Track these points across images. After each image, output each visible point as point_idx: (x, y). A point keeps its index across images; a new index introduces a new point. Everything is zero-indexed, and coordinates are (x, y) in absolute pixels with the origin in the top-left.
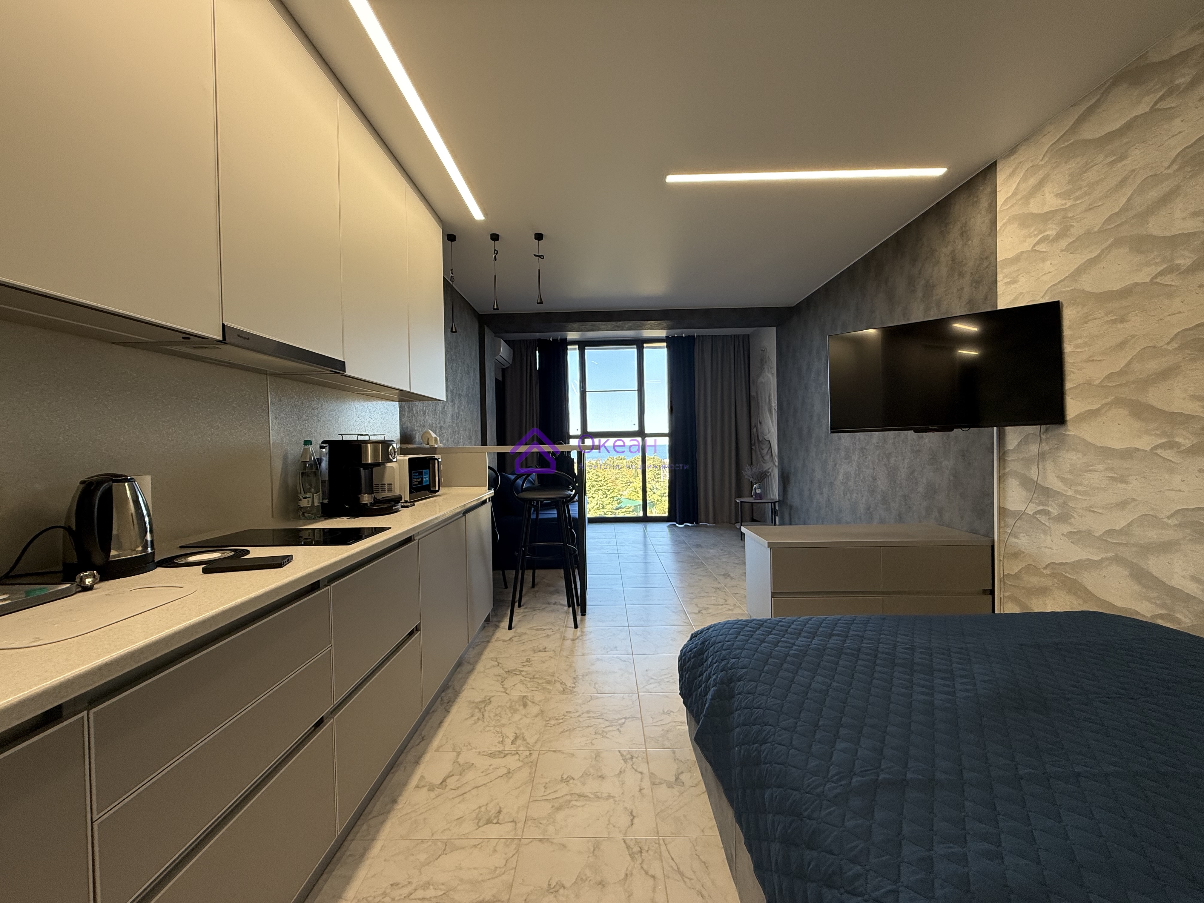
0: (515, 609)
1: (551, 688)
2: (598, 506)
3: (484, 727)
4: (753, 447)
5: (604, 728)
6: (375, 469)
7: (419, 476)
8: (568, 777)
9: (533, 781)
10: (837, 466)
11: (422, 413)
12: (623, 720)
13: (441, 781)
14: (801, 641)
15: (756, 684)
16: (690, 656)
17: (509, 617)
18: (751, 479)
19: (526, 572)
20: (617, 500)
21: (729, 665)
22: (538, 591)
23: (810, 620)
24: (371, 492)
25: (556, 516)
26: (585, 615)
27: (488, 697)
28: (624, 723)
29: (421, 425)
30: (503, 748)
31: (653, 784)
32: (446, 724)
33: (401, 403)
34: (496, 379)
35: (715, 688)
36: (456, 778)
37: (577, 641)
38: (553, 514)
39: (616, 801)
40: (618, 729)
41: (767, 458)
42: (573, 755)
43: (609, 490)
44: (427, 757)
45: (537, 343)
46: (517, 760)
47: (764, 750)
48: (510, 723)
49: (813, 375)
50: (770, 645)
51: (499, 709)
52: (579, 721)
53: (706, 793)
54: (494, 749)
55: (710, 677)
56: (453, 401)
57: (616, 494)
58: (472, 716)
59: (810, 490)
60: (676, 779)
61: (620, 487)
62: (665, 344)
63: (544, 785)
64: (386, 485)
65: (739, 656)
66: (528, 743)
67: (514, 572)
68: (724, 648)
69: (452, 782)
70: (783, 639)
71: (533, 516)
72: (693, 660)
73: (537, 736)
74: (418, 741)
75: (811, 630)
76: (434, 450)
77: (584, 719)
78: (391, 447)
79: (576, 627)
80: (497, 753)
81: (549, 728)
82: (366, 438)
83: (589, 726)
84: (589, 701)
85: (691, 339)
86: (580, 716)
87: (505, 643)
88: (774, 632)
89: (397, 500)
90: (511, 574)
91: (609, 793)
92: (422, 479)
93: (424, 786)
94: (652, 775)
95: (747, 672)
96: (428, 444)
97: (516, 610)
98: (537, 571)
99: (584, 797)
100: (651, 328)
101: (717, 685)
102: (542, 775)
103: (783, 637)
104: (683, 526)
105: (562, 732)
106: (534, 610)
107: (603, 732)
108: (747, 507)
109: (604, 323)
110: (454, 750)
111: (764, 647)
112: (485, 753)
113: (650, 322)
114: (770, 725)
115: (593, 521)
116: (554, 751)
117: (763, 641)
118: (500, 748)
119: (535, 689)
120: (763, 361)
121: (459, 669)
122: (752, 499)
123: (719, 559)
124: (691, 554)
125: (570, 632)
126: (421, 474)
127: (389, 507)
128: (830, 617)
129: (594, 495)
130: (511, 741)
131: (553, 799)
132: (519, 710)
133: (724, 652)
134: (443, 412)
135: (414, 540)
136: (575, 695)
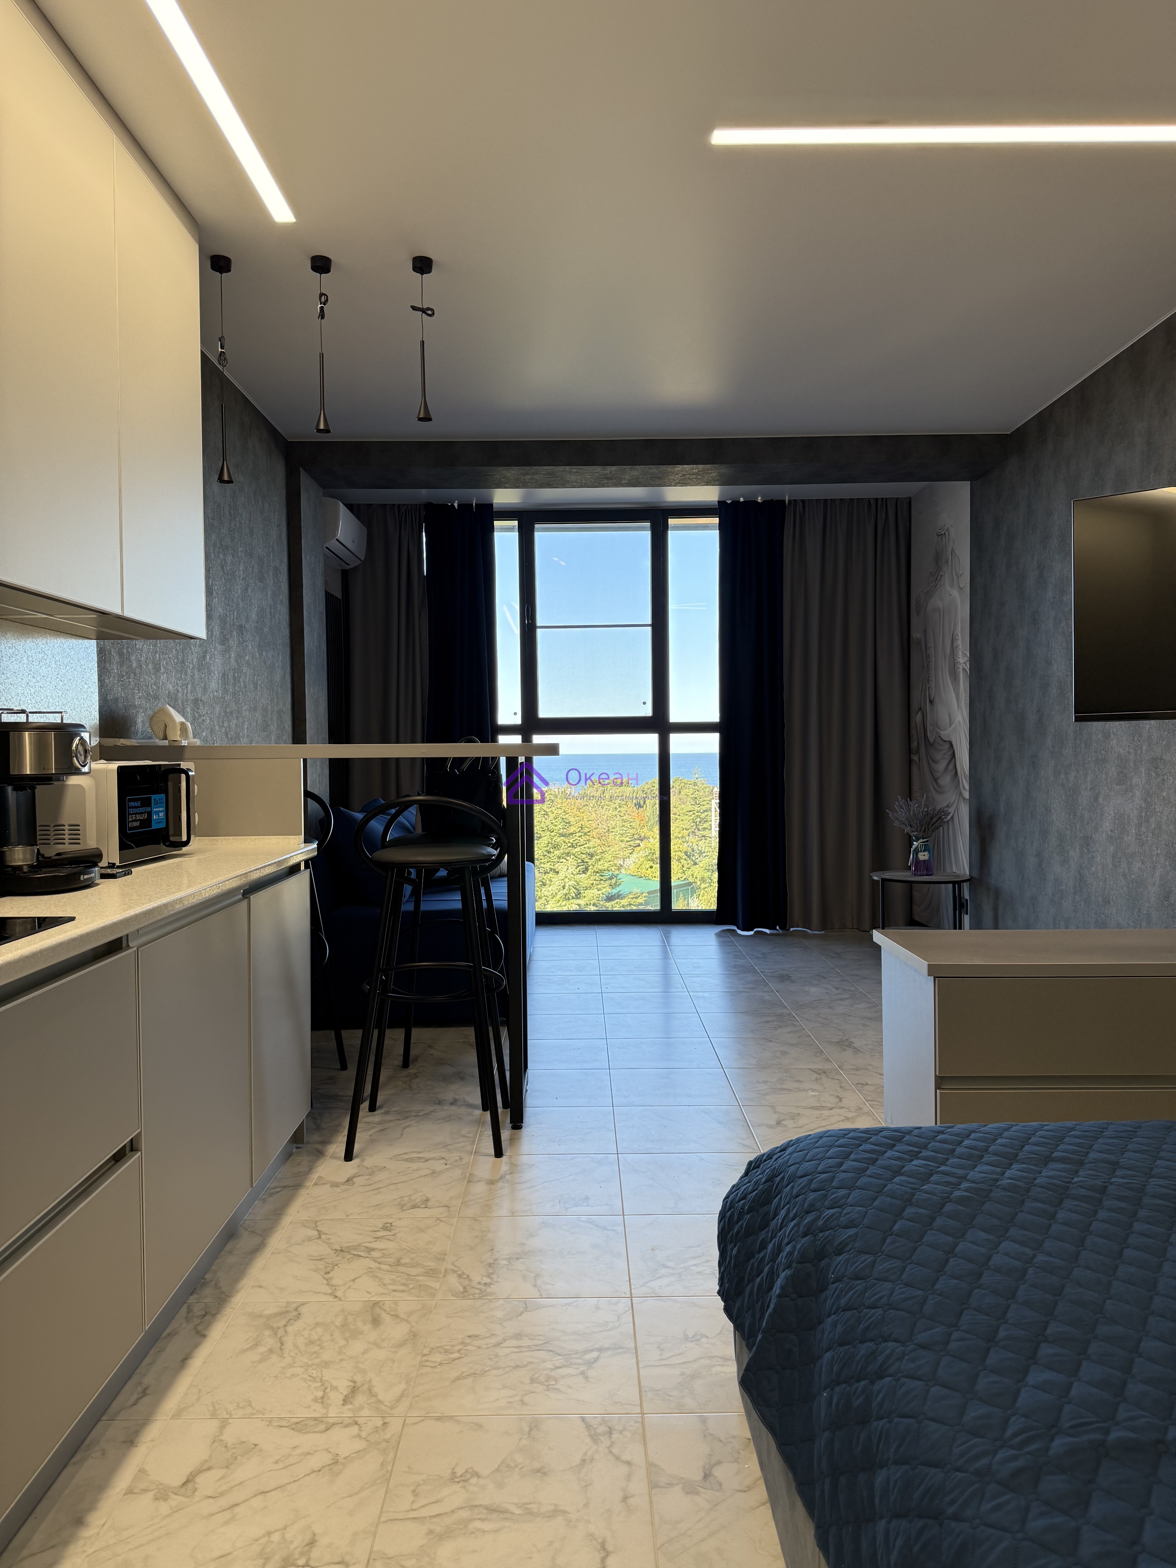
0: (361, 1114)
1: (437, 1285)
2: (565, 891)
3: (284, 1368)
4: (915, 758)
5: (552, 1370)
6: (40, 790)
7: (141, 810)
8: (466, 1471)
9: (389, 1480)
10: (1101, 800)
11: (150, 666)
12: (595, 1354)
13: (184, 1480)
14: (981, 1171)
15: (872, 1258)
16: (742, 1209)
17: (346, 1132)
18: (907, 829)
19: (389, 1033)
20: (611, 879)
21: (820, 1223)
22: (416, 1076)
23: (1007, 1129)
24: (31, 840)
25: (459, 905)
26: (520, 1127)
27: (295, 1305)
28: (596, 1360)
29: (148, 694)
30: (324, 1411)
31: (653, 1485)
32: (197, 1362)
33: (102, 642)
34: (326, 592)
35: (788, 1272)
36: (216, 1474)
37: (500, 1184)
38: (453, 901)
39: (569, 1521)
40: (583, 1373)
41: (946, 781)
42: (479, 1426)
43: (591, 856)
44: (152, 1432)
45: (423, 513)
46: (355, 1437)
47: (879, 1392)
48: (341, 1360)
49: (1050, 594)
50: (912, 1180)
51: (319, 1330)
52: (497, 1356)
53: (768, 1505)
54: (303, 1414)
55: (779, 1249)
56: (224, 640)
57: (607, 865)
58: (257, 1345)
59: (1038, 855)
60: (706, 1476)
61: (617, 848)
62: (716, 520)
63: (412, 1488)
64: (66, 828)
65: (841, 1202)
66: (380, 1402)
67: (359, 1033)
68: (813, 1186)
69: (206, 1482)
70: (943, 1168)
71: (408, 907)
72: (748, 1216)
73: (403, 1386)
74: (135, 1397)
75: (1007, 1150)
76: (178, 751)
77: (508, 1351)
78: (77, 741)
79: (499, 1153)
80: (312, 1423)
81: (429, 1369)
82: (22, 718)
83: (517, 1366)
84: (522, 1313)
85: (775, 507)
86: (498, 1345)
87: (337, 1190)
88: (925, 1153)
89: (92, 859)
90: (353, 1038)
91: (555, 1505)
92: (150, 814)
93: (145, 1491)
94: (651, 1467)
95: (857, 1234)
96: (165, 738)
97: (364, 1116)
98: (416, 1032)
99: (501, 1512)
100: (684, 482)
101: (794, 1265)
102: (410, 1468)
103: (944, 1164)
104: (751, 933)
105: (458, 1378)
106: (406, 1118)
107: (549, 1378)
108: (898, 892)
109: (575, 469)
110: (214, 1415)
111: (898, 1184)
112: (284, 1423)
113: (679, 468)
114: (895, 1341)
115: (547, 920)
116: (439, 1419)
117: (898, 1172)
118: (318, 1411)
119: (402, 1288)
120: (939, 559)
121: (229, 1247)
122: (908, 873)
123: (830, 1007)
124: (767, 997)
125: (486, 1164)
126: (147, 803)
127: (75, 874)
128: (1052, 1125)
129: (558, 867)
130: (342, 1397)
131: (431, 1517)
132: (362, 1333)
133: (812, 1196)
134: (202, 666)
135: (128, 947)
136: (490, 1301)
